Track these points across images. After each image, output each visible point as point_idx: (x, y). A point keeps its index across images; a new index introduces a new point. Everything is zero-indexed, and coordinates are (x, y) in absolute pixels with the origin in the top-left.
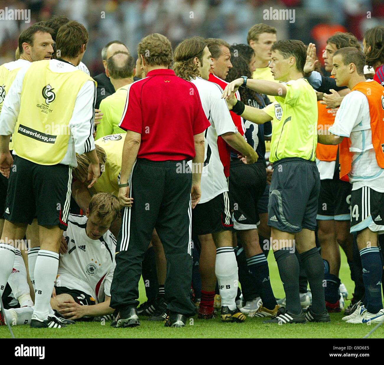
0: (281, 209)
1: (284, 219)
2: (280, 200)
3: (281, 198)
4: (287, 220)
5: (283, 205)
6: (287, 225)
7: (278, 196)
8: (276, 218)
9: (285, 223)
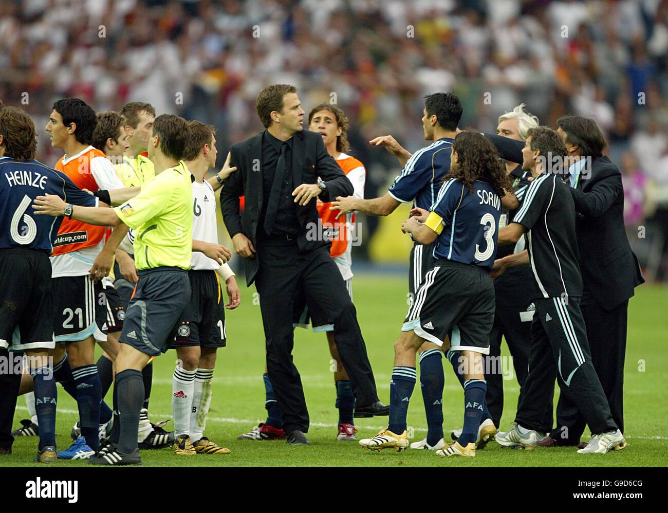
0: (143, 324)
1: (145, 337)
2: (144, 312)
3: (145, 311)
4: (149, 340)
5: (147, 319)
6: (148, 345)
7: (142, 308)
8: (135, 335)
9: (146, 342)
